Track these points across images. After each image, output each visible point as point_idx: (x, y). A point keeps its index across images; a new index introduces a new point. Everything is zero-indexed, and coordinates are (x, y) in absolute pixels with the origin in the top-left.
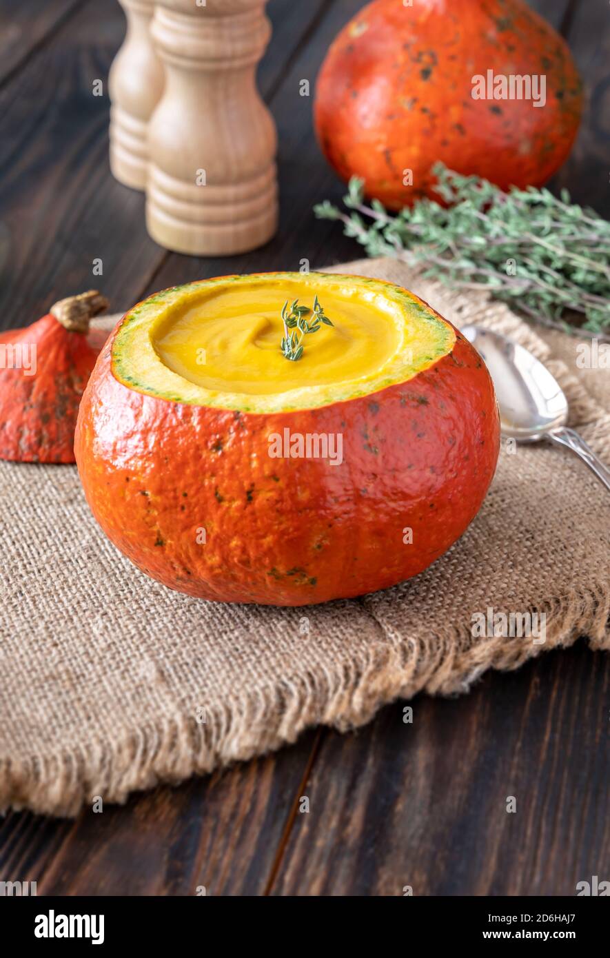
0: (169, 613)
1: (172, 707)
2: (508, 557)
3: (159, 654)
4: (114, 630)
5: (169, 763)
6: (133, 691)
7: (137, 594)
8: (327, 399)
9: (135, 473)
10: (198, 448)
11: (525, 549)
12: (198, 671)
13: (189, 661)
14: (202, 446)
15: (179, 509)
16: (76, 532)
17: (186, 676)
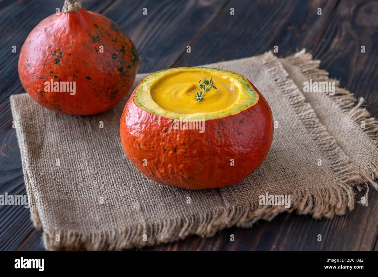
0: (148, 187)
1: (143, 220)
2: (274, 178)
3: (142, 201)
4: (128, 191)
5: (138, 240)
6: (131, 213)
7: (139, 178)
8: (206, 118)
9: (137, 138)
10: (159, 131)
11: (281, 175)
12: (155, 209)
13: (152, 205)
14: (160, 131)
15: (151, 152)
16: (121, 153)
17: (150, 210)
